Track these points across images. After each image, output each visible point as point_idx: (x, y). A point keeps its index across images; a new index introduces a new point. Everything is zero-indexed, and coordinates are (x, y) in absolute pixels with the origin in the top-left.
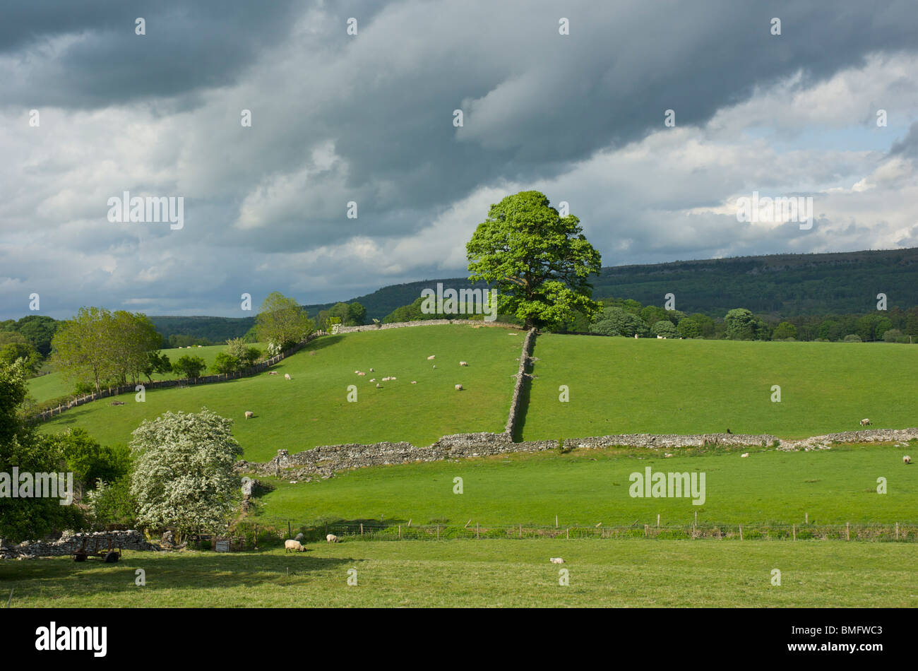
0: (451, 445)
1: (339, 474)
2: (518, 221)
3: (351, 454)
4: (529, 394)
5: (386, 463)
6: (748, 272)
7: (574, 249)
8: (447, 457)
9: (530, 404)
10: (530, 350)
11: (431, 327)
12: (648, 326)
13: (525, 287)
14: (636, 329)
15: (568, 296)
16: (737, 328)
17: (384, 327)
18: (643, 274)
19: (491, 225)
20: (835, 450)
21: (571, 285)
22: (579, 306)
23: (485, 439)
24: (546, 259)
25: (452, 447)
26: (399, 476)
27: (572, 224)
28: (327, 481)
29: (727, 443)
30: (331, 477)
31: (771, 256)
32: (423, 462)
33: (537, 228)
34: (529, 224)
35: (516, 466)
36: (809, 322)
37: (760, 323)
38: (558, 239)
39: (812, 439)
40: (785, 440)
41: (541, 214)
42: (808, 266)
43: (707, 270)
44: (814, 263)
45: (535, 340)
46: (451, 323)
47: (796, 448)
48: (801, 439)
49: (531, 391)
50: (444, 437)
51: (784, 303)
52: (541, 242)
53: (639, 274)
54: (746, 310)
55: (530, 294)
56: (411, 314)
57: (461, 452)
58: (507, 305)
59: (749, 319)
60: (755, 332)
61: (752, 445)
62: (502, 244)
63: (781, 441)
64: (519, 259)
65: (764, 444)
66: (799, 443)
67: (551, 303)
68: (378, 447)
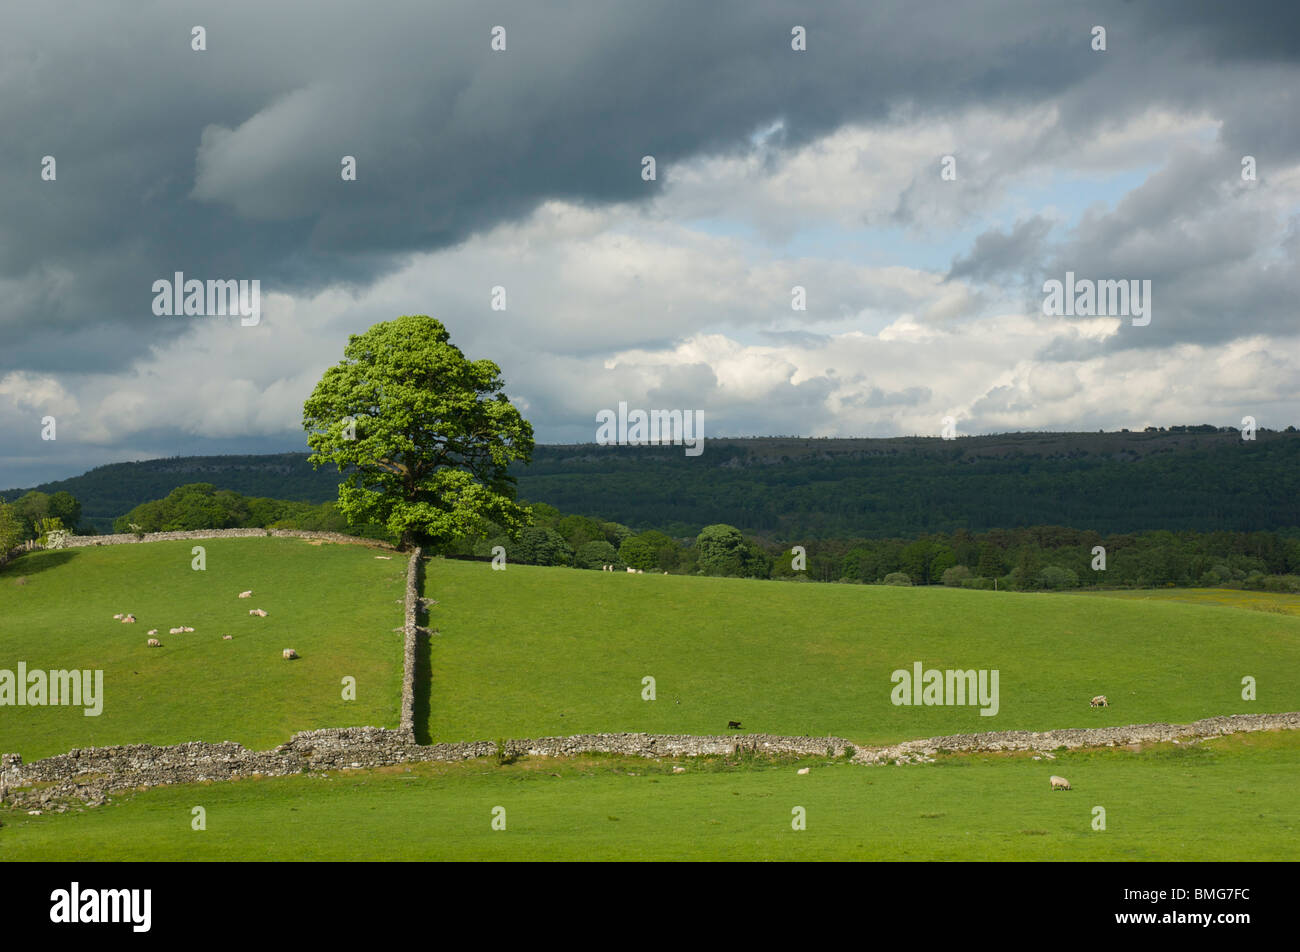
0: (312, 748)
1: (115, 798)
2: (398, 366)
3: (135, 763)
4: (429, 661)
5: (201, 778)
6: (723, 465)
7: (491, 418)
8: (307, 770)
9: (433, 679)
10: (419, 587)
11: (232, 541)
12: (572, 550)
13: (401, 478)
14: (552, 554)
15: (478, 496)
16: (716, 557)
17: (149, 538)
18: (551, 460)
19: (350, 371)
20: (941, 764)
21: (480, 477)
22: (494, 514)
23: (369, 739)
24: (442, 433)
25: (314, 752)
26: (226, 802)
27: (489, 375)
28: (98, 810)
29: (770, 750)
30: (103, 804)
31: (762, 439)
32: (265, 777)
33: (430, 378)
34: (416, 371)
35: (426, 786)
36: (827, 550)
37: (753, 550)
38: (466, 400)
39: (906, 746)
40: (863, 746)
41: (438, 356)
42: (819, 458)
43: (656, 458)
44: (828, 453)
45: (424, 570)
46: (269, 535)
47: (881, 759)
48: (888, 746)
49: (432, 657)
50: (300, 734)
51: (781, 518)
52: (436, 404)
53: (544, 461)
54: (732, 529)
55: (412, 490)
56: (165, 514)
57: (332, 760)
58: (372, 508)
59: (735, 544)
60: (745, 564)
61: (809, 755)
62: (367, 404)
63: (857, 747)
64: (395, 430)
65: (831, 752)
66: (886, 752)
67: (448, 508)
68: (184, 750)
